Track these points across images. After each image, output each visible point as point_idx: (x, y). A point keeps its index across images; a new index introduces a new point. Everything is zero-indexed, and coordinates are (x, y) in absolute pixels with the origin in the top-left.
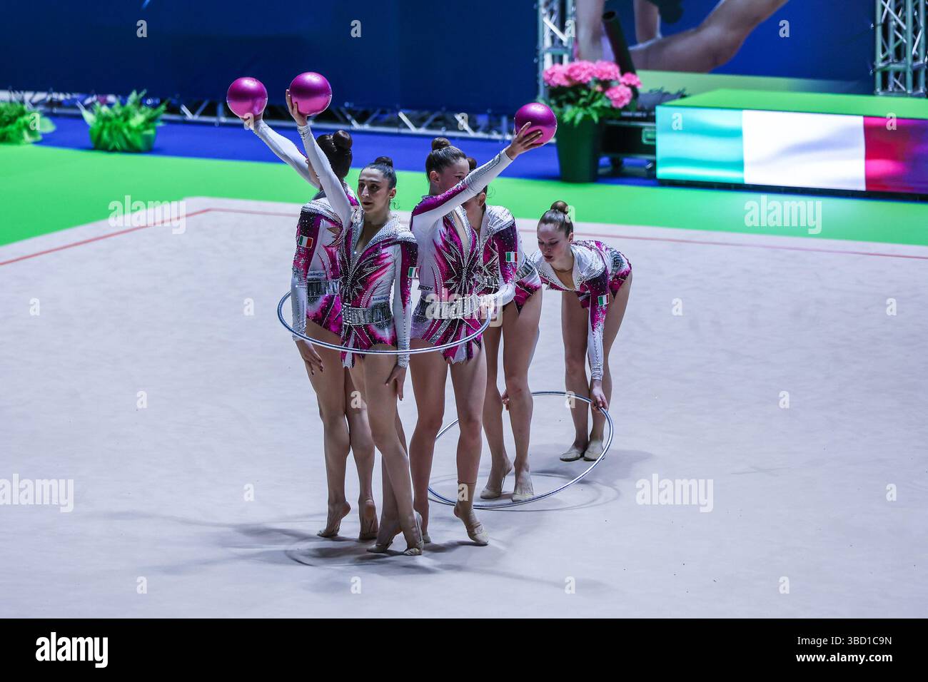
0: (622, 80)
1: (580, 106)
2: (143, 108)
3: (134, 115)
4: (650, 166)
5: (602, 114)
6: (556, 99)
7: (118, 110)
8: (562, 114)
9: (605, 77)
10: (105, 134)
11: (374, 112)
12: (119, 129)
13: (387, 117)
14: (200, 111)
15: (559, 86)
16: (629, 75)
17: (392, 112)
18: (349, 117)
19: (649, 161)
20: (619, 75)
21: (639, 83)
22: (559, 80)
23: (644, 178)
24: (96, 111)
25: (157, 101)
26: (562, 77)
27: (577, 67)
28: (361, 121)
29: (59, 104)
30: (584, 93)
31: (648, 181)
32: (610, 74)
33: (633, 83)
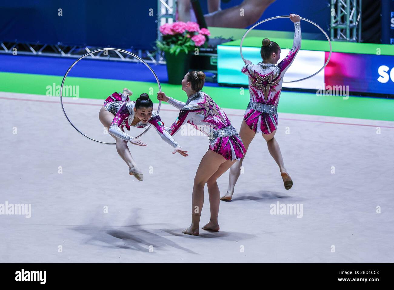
0: (200, 31)
1: (178, 45)
4: (214, 76)
5: (190, 49)
6: (166, 41)
8: (169, 49)
9: (192, 30)
11: (73, 47)
13: (80, 50)
15: (168, 35)
16: (204, 29)
17: (83, 48)
18: (60, 50)
19: (214, 74)
20: (199, 29)
21: (209, 33)
22: (168, 32)
23: (211, 83)
26: (169, 30)
27: (177, 25)
28: (66, 52)
30: (181, 38)
31: (213, 84)
32: (194, 29)
33: (206, 33)
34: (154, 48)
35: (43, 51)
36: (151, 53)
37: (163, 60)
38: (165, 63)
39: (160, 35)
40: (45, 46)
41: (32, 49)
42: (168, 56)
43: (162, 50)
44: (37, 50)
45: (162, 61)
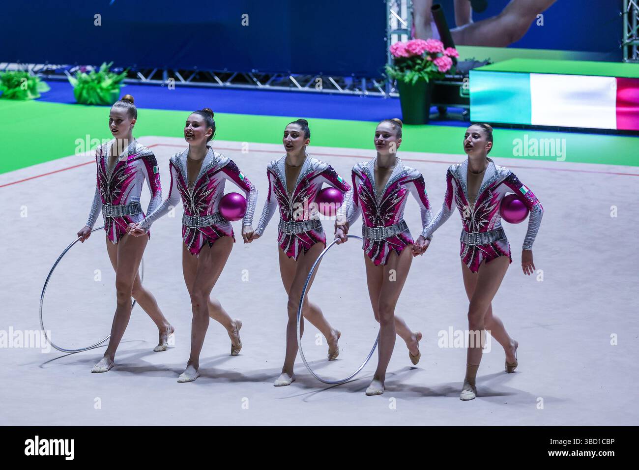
0: (445, 52)
1: (416, 71)
2: (111, 75)
3: (104, 79)
4: (465, 112)
5: (431, 77)
6: (399, 66)
7: (94, 76)
8: (403, 76)
9: (434, 50)
10: (84, 93)
11: (273, 76)
12: (94, 89)
13: (282, 79)
14: (151, 76)
15: (402, 57)
16: (450, 49)
17: (285, 76)
18: (255, 79)
19: (465, 109)
20: (443, 49)
21: (457, 55)
22: (402, 53)
23: (462, 121)
24: (78, 77)
25: (121, 69)
26: (403, 50)
27: (414, 44)
28: (263, 82)
29: (53, 72)
30: (419, 61)
31: (464, 123)
32: (437, 48)
33: (453, 54)
34: (383, 75)
35: (233, 82)
36: (378, 82)
37: (395, 92)
38: (398, 95)
39: (390, 58)
40: (235, 74)
41: (217, 79)
42: (401, 86)
43: (394, 78)
44: (223, 80)
45: (393, 93)
